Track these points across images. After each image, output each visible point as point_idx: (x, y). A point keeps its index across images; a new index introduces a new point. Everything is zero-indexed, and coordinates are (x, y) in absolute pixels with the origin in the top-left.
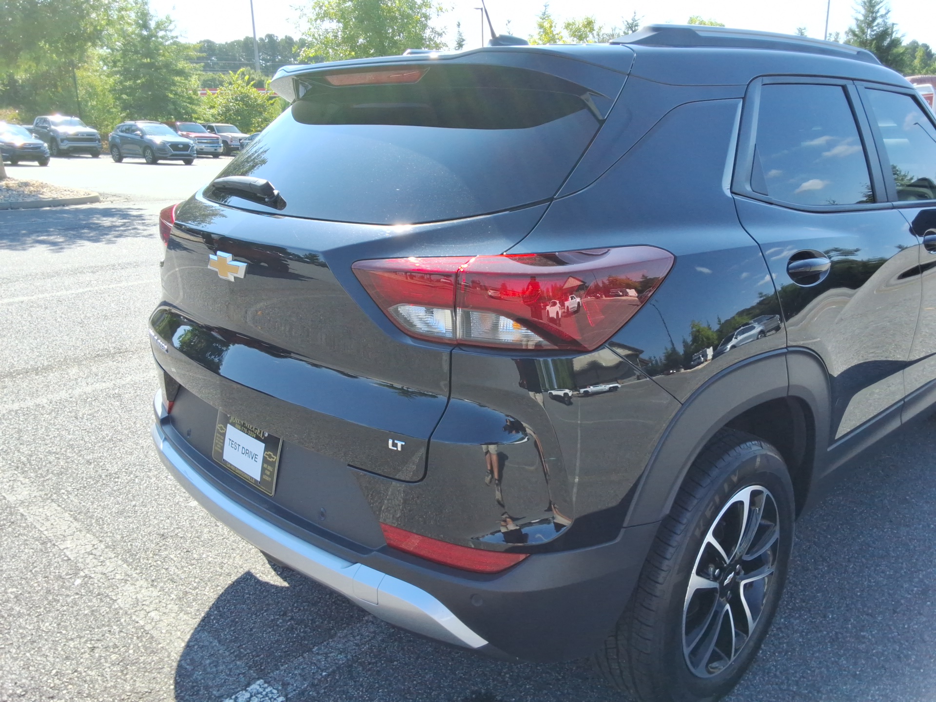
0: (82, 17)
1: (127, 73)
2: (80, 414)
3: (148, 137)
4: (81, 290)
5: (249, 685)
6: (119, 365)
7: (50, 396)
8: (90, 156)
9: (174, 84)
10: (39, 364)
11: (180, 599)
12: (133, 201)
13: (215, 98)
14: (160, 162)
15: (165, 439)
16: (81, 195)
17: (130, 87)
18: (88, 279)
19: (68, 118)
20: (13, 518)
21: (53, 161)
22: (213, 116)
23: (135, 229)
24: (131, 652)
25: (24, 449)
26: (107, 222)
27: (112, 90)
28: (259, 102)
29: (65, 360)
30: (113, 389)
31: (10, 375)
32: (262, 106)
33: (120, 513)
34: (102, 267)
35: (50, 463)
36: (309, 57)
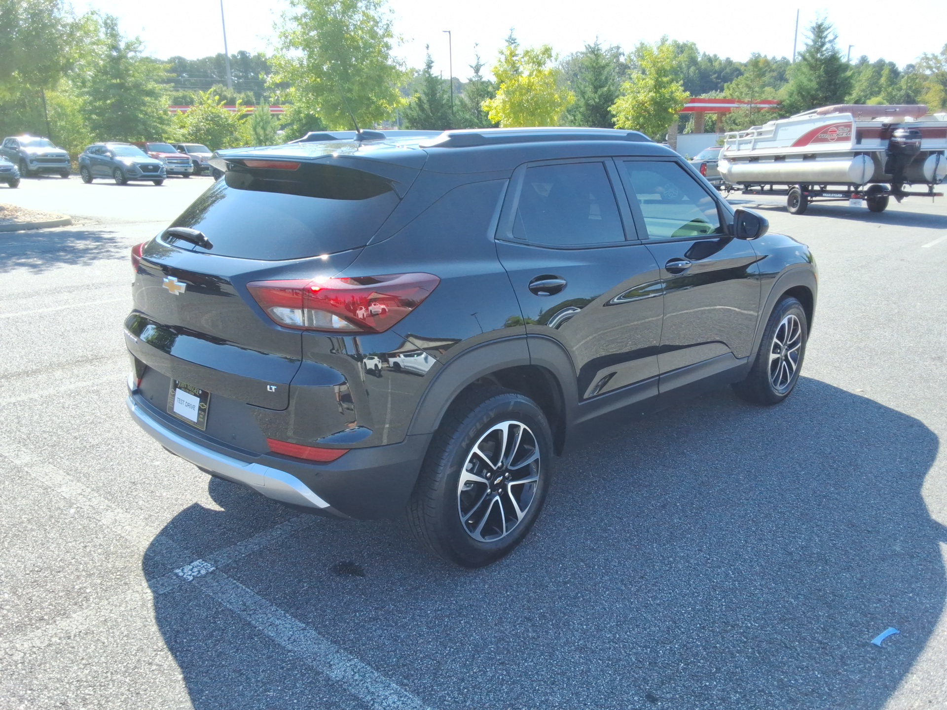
0: (56, 51)
1: (96, 94)
2: (66, 405)
3: (118, 158)
4: (59, 308)
5: (192, 562)
6: (97, 368)
7: (41, 392)
8: (60, 177)
9: (144, 104)
10: (29, 368)
11: (146, 519)
12: (104, 224)
13: (186, 117)
14: (129, 182)
15: (136, 404)
16: (54, 219)
17: (99, 108)
18: (66, 298)
19: (38, 139)
20: (21, 475)
21: (24, 183)
22: (183, 135)
23: (108, 251)
24: (112, 548)
25: (24, 429)
26: (80, 245)
27: (82, 110)
28: (230, 121)
29: (51, 365)
30: (92, 386)
31: (5, 377)
32: (233, 126)
33: (101, 470)
34: (77, 287)
35: (45, 438)
36: (276, 83)
